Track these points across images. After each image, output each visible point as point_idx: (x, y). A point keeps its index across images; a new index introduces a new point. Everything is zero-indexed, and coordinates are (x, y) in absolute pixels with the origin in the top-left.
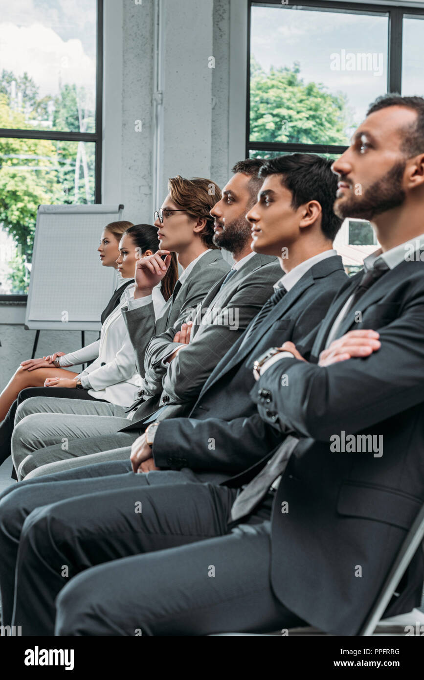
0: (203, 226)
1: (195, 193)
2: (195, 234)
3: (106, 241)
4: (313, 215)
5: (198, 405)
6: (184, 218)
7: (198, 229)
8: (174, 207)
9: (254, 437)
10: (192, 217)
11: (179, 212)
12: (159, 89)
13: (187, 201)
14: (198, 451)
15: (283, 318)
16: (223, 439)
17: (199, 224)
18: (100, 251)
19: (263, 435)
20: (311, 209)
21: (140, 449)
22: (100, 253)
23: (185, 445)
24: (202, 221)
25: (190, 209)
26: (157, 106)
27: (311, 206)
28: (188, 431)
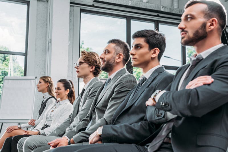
0: (94, 68)
1: (91, 57)
2: (91, 72)
3: (40, 83)
4: (157, 53)
5: (116, 120)
6: (87, 65)
7: (92, 70)
8: (83, 61)
9: (144, 129)
10: (90, 65)
11: (85, 63)
12: (50, 37)
13: (89, 59)
14: (121, 136)
15: (150, 86)
16: (131, 130)
17: (92, 68)
18: (37, 86)
19: (148, 128)
20: (156, 51)
21: (94, 138)
22: (37, 87)
23: (116, 134)
24: (93, 67)
25: (89, 62)
26: (48, 43)
27: (155, 50)
28: (116, 129)
